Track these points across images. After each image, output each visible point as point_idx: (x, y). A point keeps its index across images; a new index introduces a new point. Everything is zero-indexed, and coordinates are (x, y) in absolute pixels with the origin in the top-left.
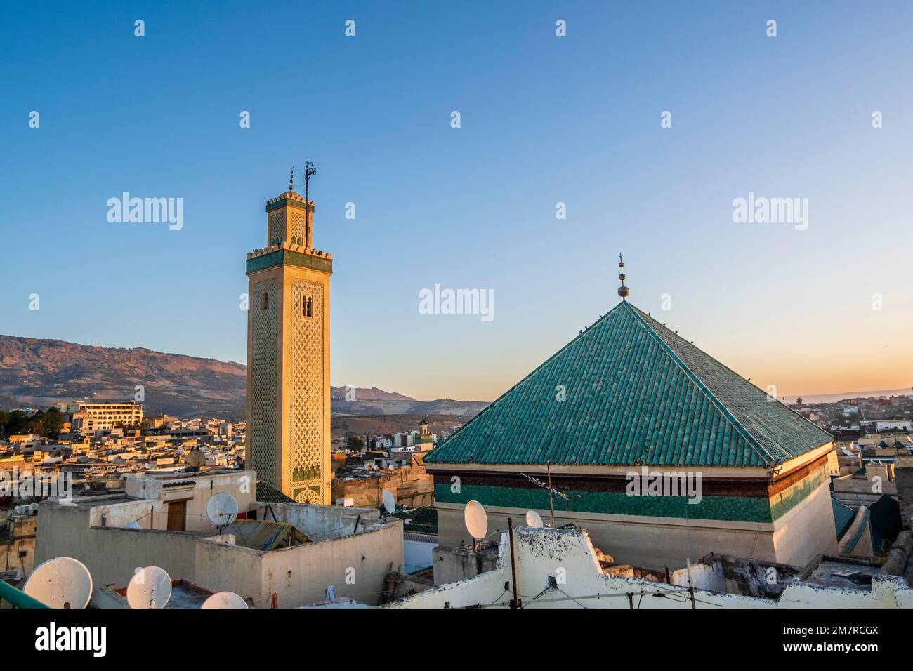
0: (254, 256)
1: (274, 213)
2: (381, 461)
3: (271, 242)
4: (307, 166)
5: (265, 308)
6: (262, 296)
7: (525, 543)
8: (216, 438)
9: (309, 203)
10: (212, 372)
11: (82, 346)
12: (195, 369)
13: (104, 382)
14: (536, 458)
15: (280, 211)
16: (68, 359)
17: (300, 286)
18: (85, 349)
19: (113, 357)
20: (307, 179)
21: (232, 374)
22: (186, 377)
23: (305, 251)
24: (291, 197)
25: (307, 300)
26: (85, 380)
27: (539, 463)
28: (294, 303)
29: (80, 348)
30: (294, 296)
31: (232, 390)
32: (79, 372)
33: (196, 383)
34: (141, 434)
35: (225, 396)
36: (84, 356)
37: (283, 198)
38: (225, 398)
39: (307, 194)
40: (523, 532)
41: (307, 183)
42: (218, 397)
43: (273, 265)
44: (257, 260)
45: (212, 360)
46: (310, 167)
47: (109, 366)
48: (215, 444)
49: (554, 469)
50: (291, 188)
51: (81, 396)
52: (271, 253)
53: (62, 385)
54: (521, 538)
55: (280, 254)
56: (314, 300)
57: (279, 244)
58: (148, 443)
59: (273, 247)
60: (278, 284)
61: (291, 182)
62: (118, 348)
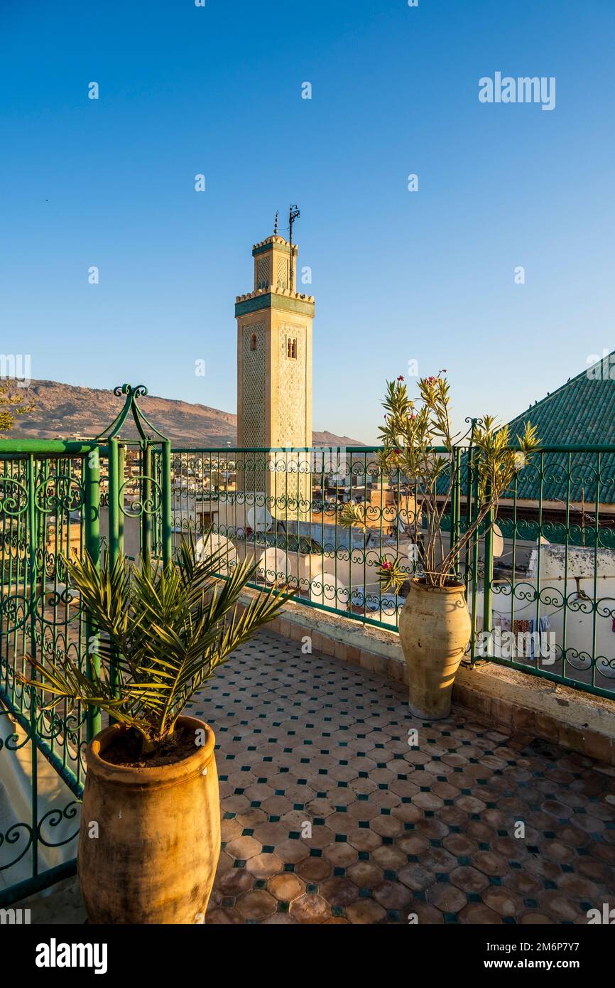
0: (242, 300)
1: (260, 257)
2: (342, 496)
3: (258, 286)
4: (291, 209)
5: (254, 349)
6: (250, 338)
7: (555, 560)
8: (190, 471)
9: (293, 246)
10: (181, 413)
11: (72, 387)
12: (166, 410)
13: (92, 419)
14: (527, 493)
15: (266, 255)
16: (62, 398)
17: (285, 329)
18: (75, 390)
19: (98, 398)
20: (291, 222)
21: (199, 415)
22: (159, 417)
23: (290, 294)
24: (276, 240)
25: (292, 342)
26: (76, 417)
27: (530, 499)
28: (280, 345)
29: (71, 389)
30: (280, 338)
31: (198, 430)
32: (71, 409)
33: (168, 422)
34: (127, 465)
35: (193, 434)
36: (74, 396)
37: (269, 242)
38: (193, 437)
39: (290, 238)
40: (553, 550)
41: (291, 227)
42: (187, 435)
43: (260, 309)
44: (245, 304)
45: (180, 402)
46: (294, 210)
47: (95, 405)
48: (190, 475)
49: (546, 504)
50: (275, 232)
51: (75, 431)
52: (259, 297)
53: (58, 420)
54: (551, 555)
55: (266, 297)
56: (298, 342)
57: (267, 287)
58: (134, 472)
59: (260, 290)
60: (266, 325)
61: (276, 226)
62: (101, 389)
